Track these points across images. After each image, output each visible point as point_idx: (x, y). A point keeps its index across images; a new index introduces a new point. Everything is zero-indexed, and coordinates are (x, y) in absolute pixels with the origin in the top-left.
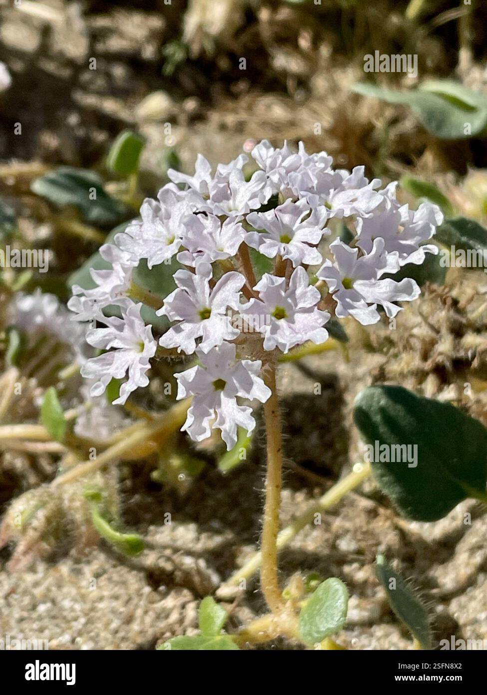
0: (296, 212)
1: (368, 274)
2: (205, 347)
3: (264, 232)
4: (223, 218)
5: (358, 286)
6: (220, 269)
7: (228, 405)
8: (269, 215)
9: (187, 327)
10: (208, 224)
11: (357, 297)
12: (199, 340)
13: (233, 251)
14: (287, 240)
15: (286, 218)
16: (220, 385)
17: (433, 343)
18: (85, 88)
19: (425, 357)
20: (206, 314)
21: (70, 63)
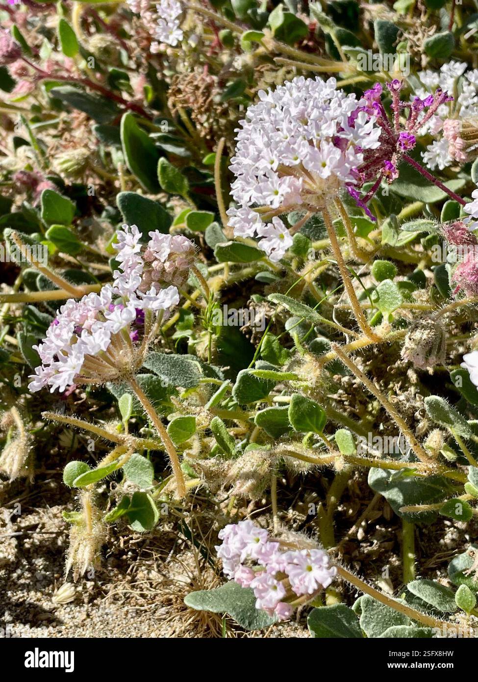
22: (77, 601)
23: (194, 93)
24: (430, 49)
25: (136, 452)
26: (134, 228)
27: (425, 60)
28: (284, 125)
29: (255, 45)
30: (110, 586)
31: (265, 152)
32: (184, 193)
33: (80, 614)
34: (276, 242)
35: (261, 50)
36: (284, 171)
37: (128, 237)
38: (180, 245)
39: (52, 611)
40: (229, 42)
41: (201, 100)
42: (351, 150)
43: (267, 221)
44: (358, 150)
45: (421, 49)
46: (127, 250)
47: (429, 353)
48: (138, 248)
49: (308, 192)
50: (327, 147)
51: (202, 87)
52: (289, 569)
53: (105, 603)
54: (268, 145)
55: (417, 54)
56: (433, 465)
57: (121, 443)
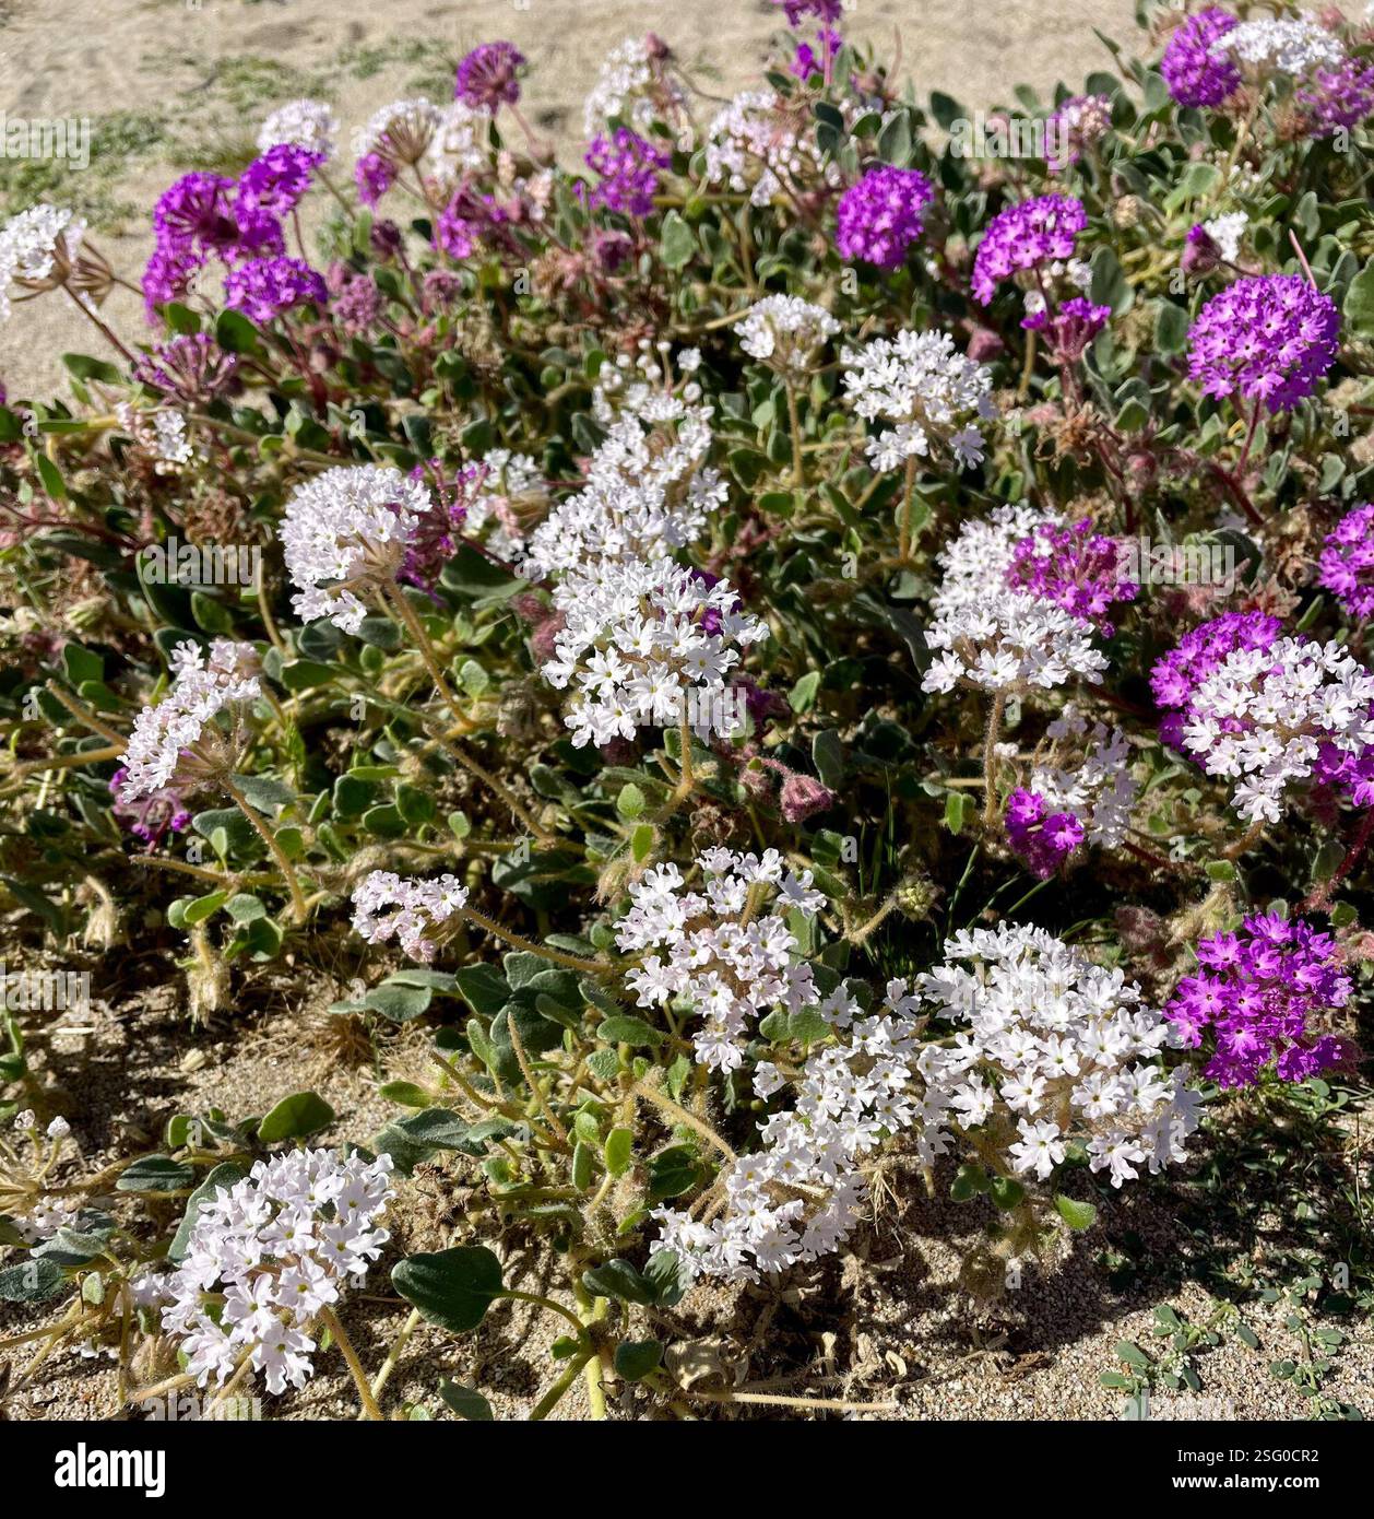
0: (290, 1215)
1: (352, 1234)
2: (261, 1333)
3: (274, 1239)
4: (243, 1238)
5: (349, 1245)
6: (253, 1276)
7: (291, 1358)
8: (273, 1226)
9: (244, 1322)
10: (235, 1245)
11: (350, 1254)
12: (255, 1330)
13: (256, 1261)
14: (291, 1235)
15: (286, 1222)
16: (282, 1347)
17: (434, 1205)
18: (134, 1067)
19: (432, 1216)
20: (255, 1307)
21: (116, 1050)
22: (209, 1065)
23: (214, 519)
24: (469, 439)
25: (242, 891)
26: (191, 642)
27: (465, 452)
28: (333, 500)
29: (276, 454)
30: (240, 1045)
31: (320, 529)
32: (229, 630)
33: (215, 1075)
34: (349, 617)
35: (283, 459)
36: (342, 543)
37: (185, 655)
38: (245, 652)
39: (183, 1079)
40: (242, 461)
41: (225, 526)
42: (404, 514)
43: (335, 596)
44: (412, 513)
45: (459, 440)
46: (187, 668)
47: (523, 721)
48: (200, 663)
49: (371, 563)
50: (380, 513)
51: (223, 511)
52: (425, 900)
53: (241, 1061)
54: (322, 520)
55: (456, 447)
56: (551, 840)
57: (223, 880)
